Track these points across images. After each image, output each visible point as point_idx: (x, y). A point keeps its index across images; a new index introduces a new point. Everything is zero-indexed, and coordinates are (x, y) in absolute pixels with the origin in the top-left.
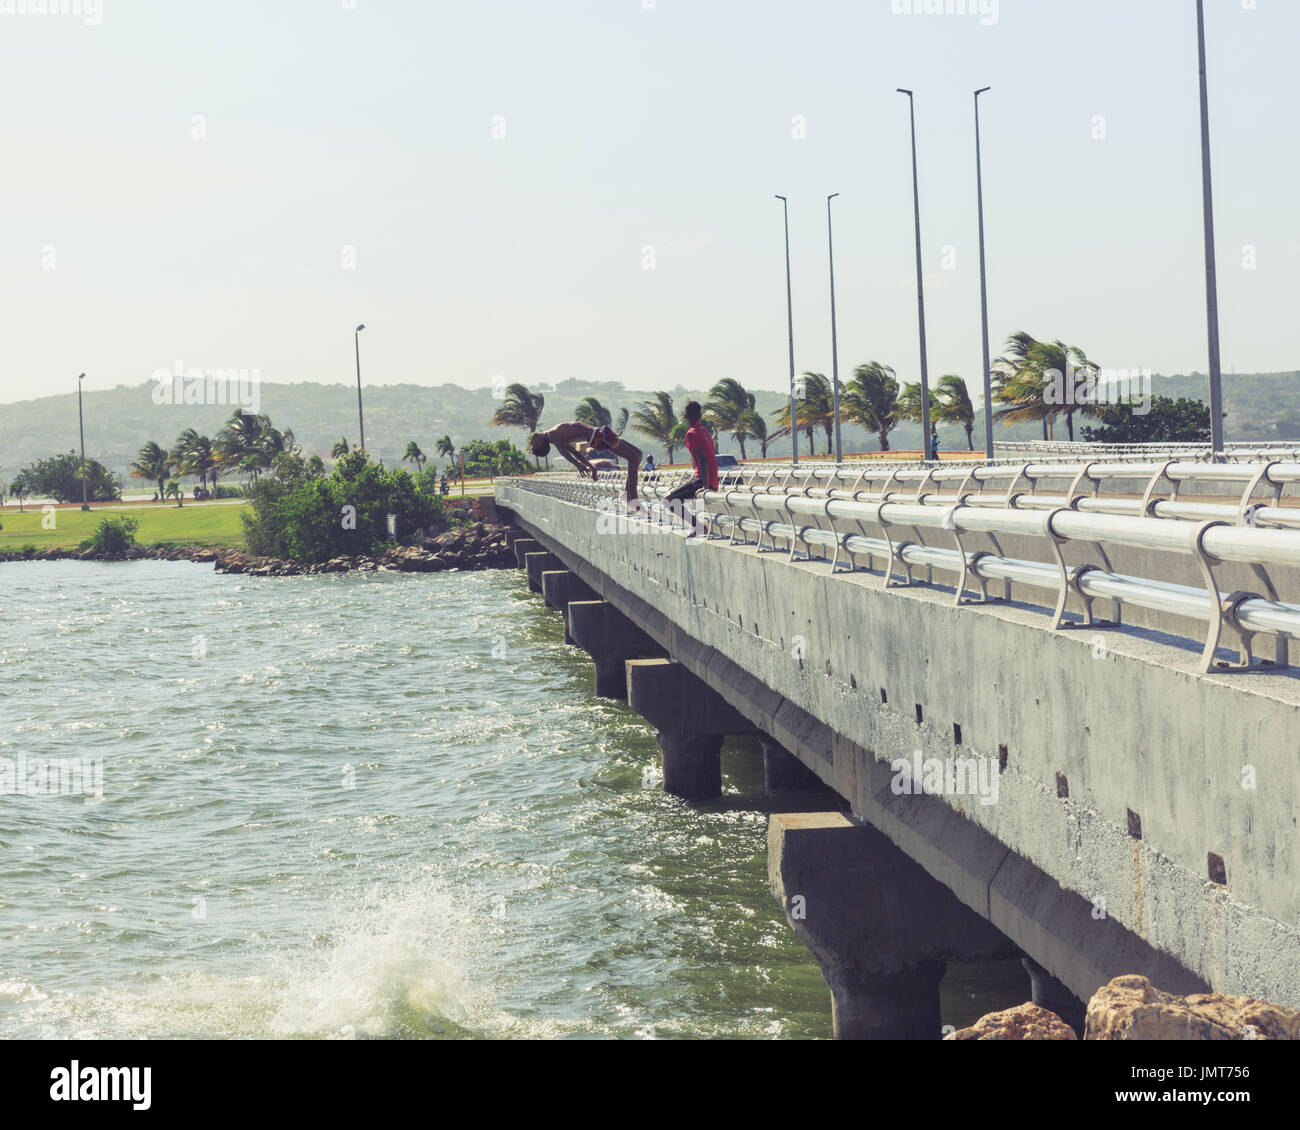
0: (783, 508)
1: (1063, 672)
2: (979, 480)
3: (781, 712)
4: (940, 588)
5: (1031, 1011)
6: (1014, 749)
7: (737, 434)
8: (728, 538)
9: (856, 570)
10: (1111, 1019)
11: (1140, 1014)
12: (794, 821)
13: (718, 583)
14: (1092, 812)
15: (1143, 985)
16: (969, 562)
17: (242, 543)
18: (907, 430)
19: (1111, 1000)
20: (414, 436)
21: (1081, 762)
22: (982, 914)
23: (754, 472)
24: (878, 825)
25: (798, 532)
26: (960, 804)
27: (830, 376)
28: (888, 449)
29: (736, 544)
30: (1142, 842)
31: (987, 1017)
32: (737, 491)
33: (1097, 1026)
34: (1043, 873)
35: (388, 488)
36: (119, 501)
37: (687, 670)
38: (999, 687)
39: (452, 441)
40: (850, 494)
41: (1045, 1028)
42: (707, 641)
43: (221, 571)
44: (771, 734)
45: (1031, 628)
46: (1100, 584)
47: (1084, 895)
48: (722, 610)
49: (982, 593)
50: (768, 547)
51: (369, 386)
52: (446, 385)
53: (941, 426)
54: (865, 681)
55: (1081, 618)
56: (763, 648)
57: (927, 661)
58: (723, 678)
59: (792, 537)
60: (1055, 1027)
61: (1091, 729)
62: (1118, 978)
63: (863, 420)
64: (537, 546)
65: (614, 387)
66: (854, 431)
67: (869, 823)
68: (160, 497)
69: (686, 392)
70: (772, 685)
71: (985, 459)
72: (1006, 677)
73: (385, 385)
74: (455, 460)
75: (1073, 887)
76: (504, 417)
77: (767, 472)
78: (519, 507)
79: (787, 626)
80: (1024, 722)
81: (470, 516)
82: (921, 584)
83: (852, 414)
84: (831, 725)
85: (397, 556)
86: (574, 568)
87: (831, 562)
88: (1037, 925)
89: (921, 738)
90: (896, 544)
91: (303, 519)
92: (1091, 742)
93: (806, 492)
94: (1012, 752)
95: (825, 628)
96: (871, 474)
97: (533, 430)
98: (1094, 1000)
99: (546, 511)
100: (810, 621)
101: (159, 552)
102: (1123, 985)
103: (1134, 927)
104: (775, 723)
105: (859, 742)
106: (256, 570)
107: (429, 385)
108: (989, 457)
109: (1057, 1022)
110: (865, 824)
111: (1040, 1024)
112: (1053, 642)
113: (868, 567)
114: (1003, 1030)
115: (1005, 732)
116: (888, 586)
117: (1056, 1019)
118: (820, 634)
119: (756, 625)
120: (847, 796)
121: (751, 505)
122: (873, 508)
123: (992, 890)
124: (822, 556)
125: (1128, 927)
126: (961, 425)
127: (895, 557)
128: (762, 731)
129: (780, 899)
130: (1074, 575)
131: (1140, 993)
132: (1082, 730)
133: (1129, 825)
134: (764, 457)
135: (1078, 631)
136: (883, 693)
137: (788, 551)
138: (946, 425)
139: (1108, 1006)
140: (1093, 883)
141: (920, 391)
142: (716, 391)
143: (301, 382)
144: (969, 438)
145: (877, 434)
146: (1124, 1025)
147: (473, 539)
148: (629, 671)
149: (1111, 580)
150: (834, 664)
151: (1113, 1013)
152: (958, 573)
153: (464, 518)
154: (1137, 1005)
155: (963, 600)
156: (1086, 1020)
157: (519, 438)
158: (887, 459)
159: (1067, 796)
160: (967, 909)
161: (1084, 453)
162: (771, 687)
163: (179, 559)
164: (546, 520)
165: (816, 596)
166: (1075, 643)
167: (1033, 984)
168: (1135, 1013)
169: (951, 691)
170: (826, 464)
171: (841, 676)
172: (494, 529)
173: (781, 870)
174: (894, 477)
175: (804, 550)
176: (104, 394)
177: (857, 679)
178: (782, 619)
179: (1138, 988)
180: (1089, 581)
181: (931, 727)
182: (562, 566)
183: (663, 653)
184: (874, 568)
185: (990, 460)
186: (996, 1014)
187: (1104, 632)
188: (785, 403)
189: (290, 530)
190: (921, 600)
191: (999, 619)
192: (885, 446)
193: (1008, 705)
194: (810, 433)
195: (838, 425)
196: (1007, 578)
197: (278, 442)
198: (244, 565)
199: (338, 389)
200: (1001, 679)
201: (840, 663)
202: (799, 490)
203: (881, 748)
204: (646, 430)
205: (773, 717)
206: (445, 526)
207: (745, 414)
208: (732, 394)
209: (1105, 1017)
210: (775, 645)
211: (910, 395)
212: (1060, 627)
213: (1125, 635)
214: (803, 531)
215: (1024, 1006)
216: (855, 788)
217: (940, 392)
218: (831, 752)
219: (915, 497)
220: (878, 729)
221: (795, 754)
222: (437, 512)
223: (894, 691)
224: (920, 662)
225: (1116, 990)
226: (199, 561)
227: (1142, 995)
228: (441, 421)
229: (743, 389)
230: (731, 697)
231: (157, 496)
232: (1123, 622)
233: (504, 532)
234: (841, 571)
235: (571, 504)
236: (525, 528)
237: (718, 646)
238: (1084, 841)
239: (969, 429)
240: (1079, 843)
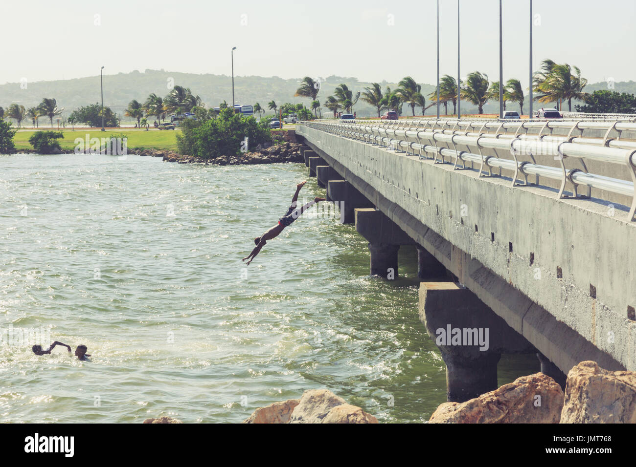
0: (432, 138)
1: (562, 219)
2: (525, 128)
3: (427, 235)
4: (506, 178)
5: (541, 377)
6: (537, 255)
7: (411, 104)
8: (405, 152)
9: (465, 169)
10: (578, 381)
11: (592, 379)
12: (431, 286)
13: (400, 173)
14: (572, 285)
15: (595, 365)
16: (519, 166)
17: (176, 149)
18: (492, 104)
19: (579, 372)
20: (258, 100)
21: (569, 261)
22: (519, 331)
23: (418, 122)
24: (471, 289)
25: (439, 150)
26: (510, 280)
27: (456, 77)
28: (482, 113)
29: (409, 155)
30: (596, 300)
31: (520, 378)
32: (410, 130)
33: (571, 384)
34: (549, 313)
35: (244, 125)
36: (119, 127)
37: (384, 214)
38: (532, 225)
39: (276, 103)
40: (464, 133)
41: (547, 384)
42: (393, 200)
43: (166, 161)
44: (422, 245)
45: (548, 198)
46: (581, 178)
47: (568, 324)
48: (401, 186)
49: (525, 181)
50: (424, 157)
51: (238, 76)
52: (273, 77)
53: (508, 103)
54: (468, 221)
55: (572, 194)
56: (420, 204)
57: (498, 212)
58: (400, 218)
59: (436, 152)
60: (552, 384)
61: (574, 246)
62: (583, 362)
63: (471, 99)
64: (314, 154)
65: (354, 80)
66: (467, 104)
67: (467, 288)
68: (138, 126)
69: (388, 83)
70: (423, 222)
71: (528, 119)
72: (535, 221)
73: (245, 76)
74: (277, 112)
75: (562, 320)
76: (301, 92)
77: (425, 122)
78: (307, 135)
79: (432, 195)
80: (543, 242)
81: (283, 139)
82: (496, 176)
83: (465, 96)
84: (451, 241)
85: (248, 157)
86: (331, 165)
87: (454, 165)
88: (545, 338)
89: (493, 248)
90: (485, 157)
91: (205, 139)
92: (574, 252)
93: (443, 132)
94: (536, 257)
95: (449, 196)
96: (475, 124)
97: (314, 99)
98: (571, 372)
99: (319, 137)
100: (442, 192)
101: (137, 152)
102: (585, 365)
103: (591, 340)
104: (424, 240)
105: (464, 249)
106: (182, 161)
107: (266, 77)
108: (530, 118)
109: (552, 382)
110: (465, 288)
111: (545, 383)
112: (558, 205)
113: (471, 167)
114: (527, 385)
115: (533, 247)
116: (480, 177)
117: (552, 381)
118: (447, 198)
119: (417, 193)
120: (457, 274)
121: (417, 137)
122: (475, 139)
123: (524, 321)
124: (450, 162)
125: (588, 340)
126: (518, 102)
127: (484, 163)
128: (418, 243)
129: (424, 322)
130: (569, 173)
131: (593, 369)
132: (570, 246)
133: (591, 291)
134: (424, 115)
135: (570, 200)
136: (476, 227)
137: (433, 159)
138: (510, 102)
139: (578, 375)
140: (572, 318)
141: (499, 85)
142: (402, 83)
143: (205, 73)
144: (521, 109)
145: (478, 106)
146: (585, 384)
147: (284, 150)
148: (356, 214)
149: (587, 176)
150: (453, 213)
151: (580, 378)
152: (514, 171)
153: (280, 140)
154: (591, 375)
155: (516, 184)
156: (567, 381)
157: (307, 102)
158: (482, 118)
159: (562, 277)
160: (511, 329)
161: (576, 118)
162: (423, 223)
163: (146, 155)
164: (319, 142)
165: (446, 180)
166: (568, 205)
167: (541, 365)
168: (590, 379)
169: (509, 226)
170: (453, 119)
171: (456, 218)
172: (294, 145)
173: (425, 309)
174: (485, 126)
175: (441, 158)
176: (113, 76)
177: (464, 220)
178: (430, 191)
179: (592, 367)
180: (576, 176)
181: (498, 244)
182: (326, 164)
183: (373, 206)
184: (474, 168)
185: (531, 119)
186: (524, 377)
187: (582, 201)
188: (434, 90)
189: (199, 143)
190: (496, 183)
191: (533, 193)
192: (481, 111)
193: (535, 234)
194: (445, 105)
195: (459, 101)
196: (537, 174)
197: (194, 101)
198: (176, 159)
199: (223, 77)
200: (533, 221)
201: (456, 212)
202: (440, 131)
203: (474, 253)
204: (368, 101)
205: (424, 237)
206: (271, 143)
207: (416, 94)
208: (409, 84)
209: (576, 380)
210: (426, 203)
211: (494, 88)
212: (561, 198)
213: (592, 203)
214: (441, 149)
215: (537, 374)
216: (461, 271)
217: (508, 86)
218: (450, 254)
219: (495, 135)
220: (473, 244)
221: (433, 255)
222: (268, 136)
223: (481, 226)
224: (494, 213)
225: (582, 367)
226: (156, 156)
227: (594, 370)
228: (270, 94)
229: (415, 83)
230: (404, 227)
231: (136, 125)
232: (591, 196)
233: (299, 147)
234: (458, 169)
235: (331, 134)
236: (309, 145)
237: (399, 203)
238: (569, 299)
239: (521, 105)
240: (566, 300)
